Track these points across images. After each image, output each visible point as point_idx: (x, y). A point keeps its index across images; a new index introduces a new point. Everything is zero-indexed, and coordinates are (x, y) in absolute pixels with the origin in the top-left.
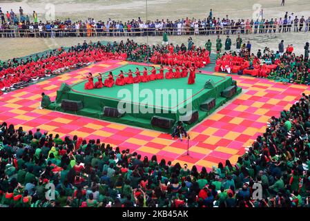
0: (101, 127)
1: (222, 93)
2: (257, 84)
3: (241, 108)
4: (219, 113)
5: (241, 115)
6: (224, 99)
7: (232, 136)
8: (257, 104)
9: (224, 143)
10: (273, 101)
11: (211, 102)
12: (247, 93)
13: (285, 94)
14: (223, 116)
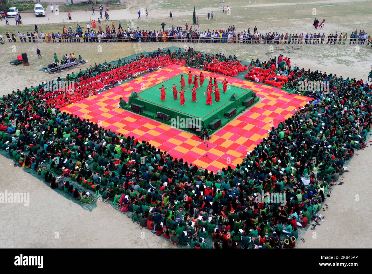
0: (154, 127)
1: (243, 103)
2: (273, 93)
3: (255, 116)
4: (238, 119)
5: (253, 121)
6: (244, 107)
7: (242, 141)
8: (268, 113)
9: (234, 147)
10: (279, 111)
11: (233, 112)
12: (263, 102)
13: (289, 104)
14: (240, 122)
